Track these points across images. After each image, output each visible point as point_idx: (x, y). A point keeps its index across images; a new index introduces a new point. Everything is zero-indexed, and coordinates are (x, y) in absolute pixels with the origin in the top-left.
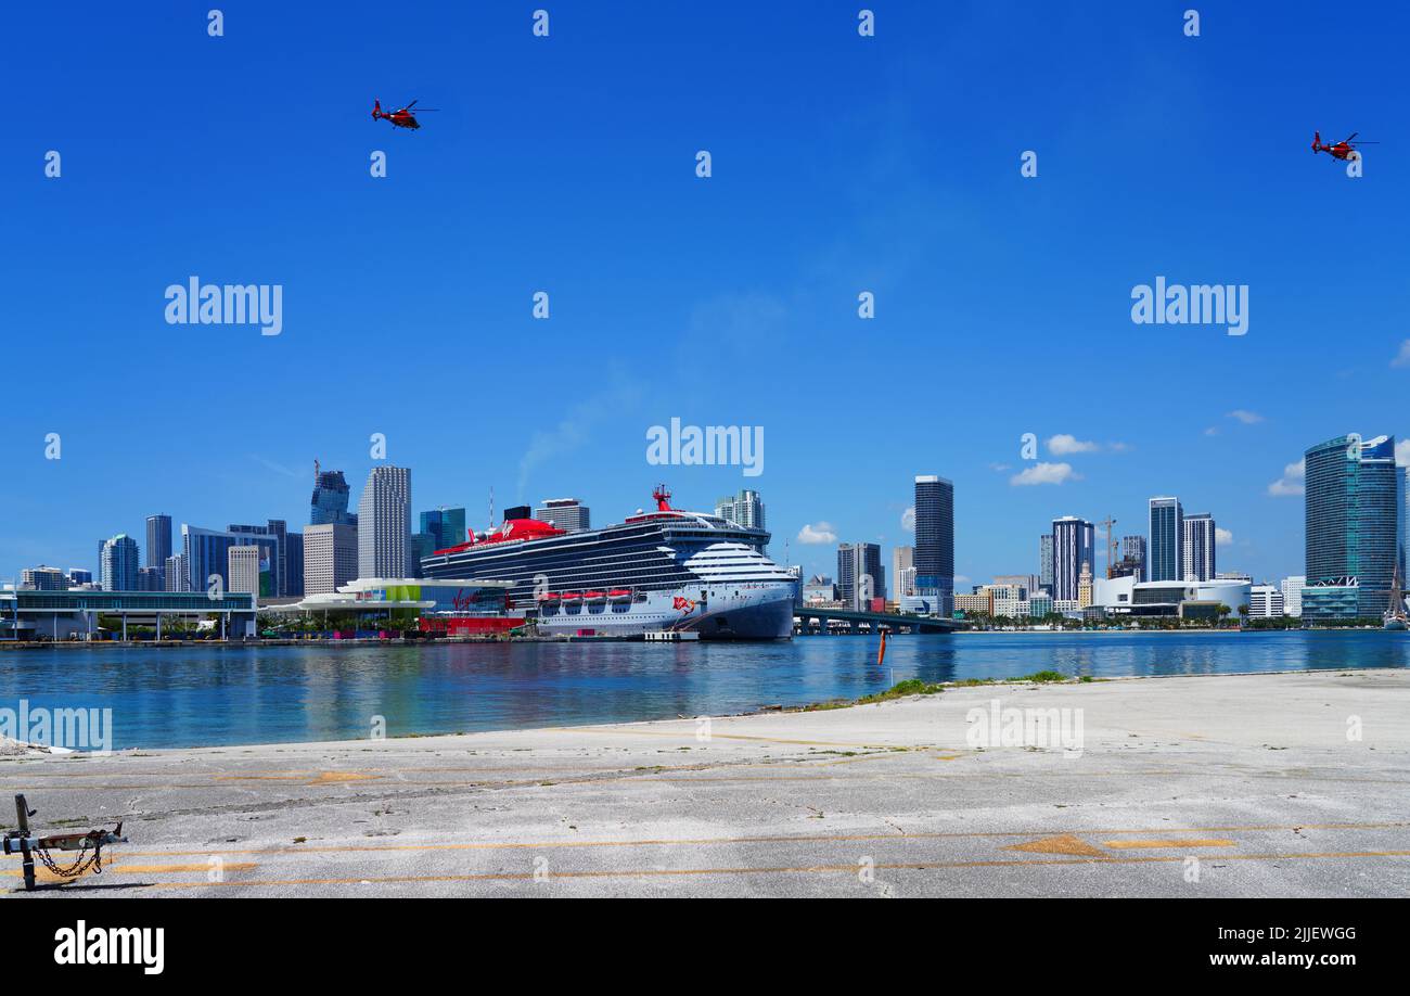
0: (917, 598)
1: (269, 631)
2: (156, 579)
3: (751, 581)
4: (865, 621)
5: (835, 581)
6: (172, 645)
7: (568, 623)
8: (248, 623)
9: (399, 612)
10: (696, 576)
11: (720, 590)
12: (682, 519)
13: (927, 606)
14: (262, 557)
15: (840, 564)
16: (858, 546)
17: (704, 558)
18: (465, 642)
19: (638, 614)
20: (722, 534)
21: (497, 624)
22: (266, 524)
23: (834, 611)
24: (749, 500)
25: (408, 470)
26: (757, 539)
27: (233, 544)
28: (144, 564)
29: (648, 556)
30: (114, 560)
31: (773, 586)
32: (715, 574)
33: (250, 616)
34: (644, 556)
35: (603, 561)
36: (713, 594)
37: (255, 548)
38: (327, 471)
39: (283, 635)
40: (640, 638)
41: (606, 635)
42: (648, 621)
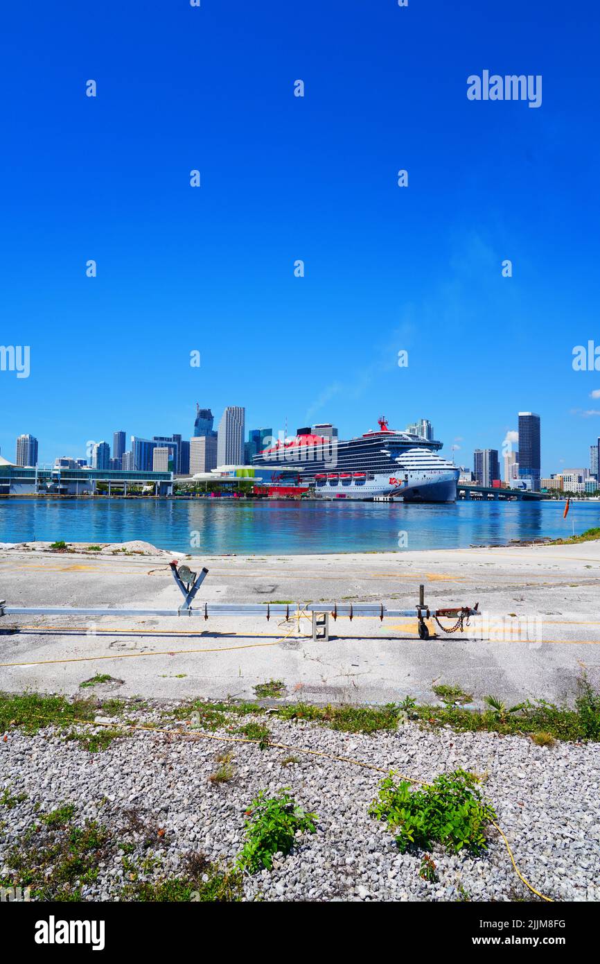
0: (519, 481)
1: (178, 492)
2: (118, 464)
3: (433, 469)
4: (491, 493)
5: (472, 470)
6: (132, 498)
7: (330, 491)
8: (169, 487)
9: (243, 483)
10: (402, 466)
11: (415, 474)
12: (394, 435)
13: (525, 485)
14: (170, 453)
15: (475, 460)
16: (485, 451)
17: (407, 457)
18: (278, 500)
19: (370, 487)
20: (417, 443)
21: (295, 491)
22: (172, 437)
23: (472, 487)
24: (425, 425)
25: (244, 409)
26: (434, 446)
27: (156, 447)
28: (112, 457)
29: (375, 455)
30: (98, 454)
31: (445, 472)
32: (412, 465)
33: (169, 484)
34: (373, 455)
35: (351, 457)
36: (411, 476)
37: (167, 448)
38: (203, 409)
39: (187, 494)
40: (371, 500)
41: (352, 498)
42: (377, 490)
